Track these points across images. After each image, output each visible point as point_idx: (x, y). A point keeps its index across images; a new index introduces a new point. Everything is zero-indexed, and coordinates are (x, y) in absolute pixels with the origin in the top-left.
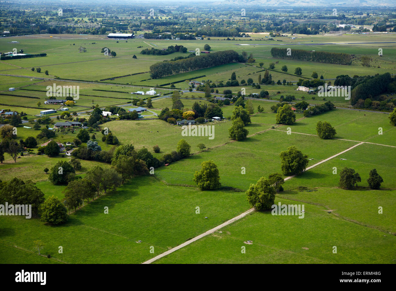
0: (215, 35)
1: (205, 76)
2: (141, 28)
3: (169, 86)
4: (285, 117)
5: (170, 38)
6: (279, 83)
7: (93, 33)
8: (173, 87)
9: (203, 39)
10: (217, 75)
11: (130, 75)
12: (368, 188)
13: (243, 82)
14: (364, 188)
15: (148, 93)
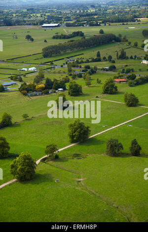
0: (116, 22)
1: (83, 54)
2: (72, 19)
3: (49, 64)
4: (108, 88)
5: (83, 26)
6: (131, 58)
7: (35, 25)
8: (52, 64)
9: (105, 25)
10: (93, 52)
11: (31, 55)
12: (130, 154)
13: (104, 58)
14: (128, 154)
15: (30, 69)
